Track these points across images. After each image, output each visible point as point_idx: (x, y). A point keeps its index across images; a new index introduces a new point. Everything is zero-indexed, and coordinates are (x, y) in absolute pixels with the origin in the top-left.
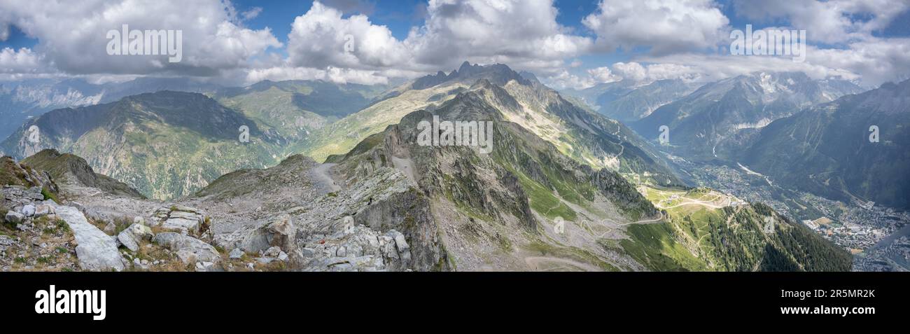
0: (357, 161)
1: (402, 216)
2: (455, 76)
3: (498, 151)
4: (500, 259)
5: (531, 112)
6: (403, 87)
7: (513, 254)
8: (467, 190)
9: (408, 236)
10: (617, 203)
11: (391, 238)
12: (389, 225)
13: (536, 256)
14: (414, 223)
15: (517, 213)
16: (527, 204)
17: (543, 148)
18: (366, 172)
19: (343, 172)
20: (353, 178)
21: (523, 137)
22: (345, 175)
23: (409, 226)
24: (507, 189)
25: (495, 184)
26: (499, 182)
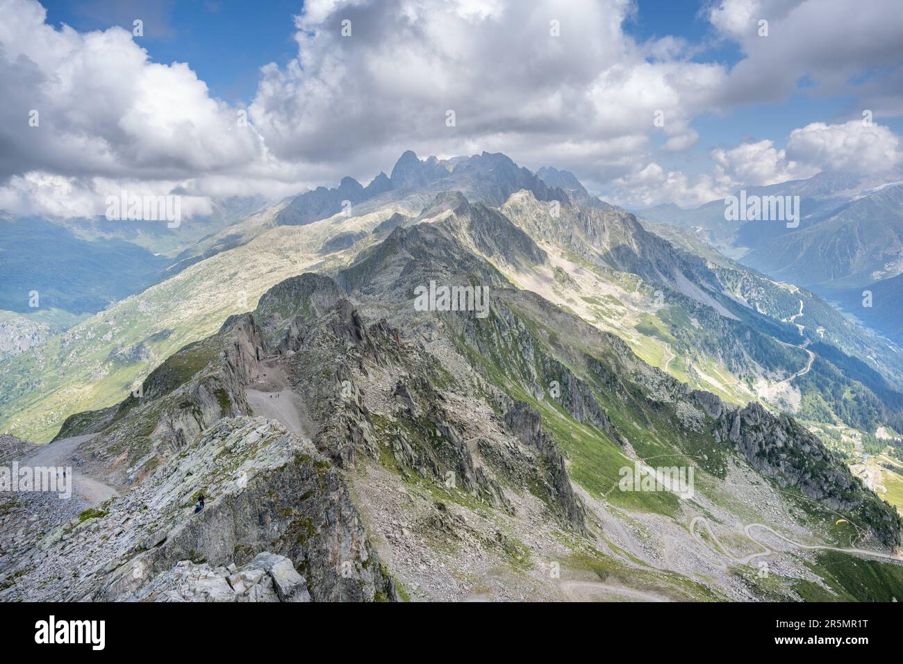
0: (155, 417)
1: (282, 519)
2: (382, 187)
3: (494, 356)
4: (505, 583)
5: (568, 267)
6: (258, 220)
7: (533, 574)
8: (426, 445)
9: (300, 558)
10: (788, 493)
11: (260, 572)
12: (254, 544)
13: (584, 579)
14: (312, 530)
15: (539, 490)
16: (562, 472)
17: (597, 349)
18: (180, 438)
19: (115, 450)
20: (146, 459)
21: (549, 325)
22: (123, 457)
23: (301, 539)
24: (516, 438)
25: (489, 429)
26: (499, 425)
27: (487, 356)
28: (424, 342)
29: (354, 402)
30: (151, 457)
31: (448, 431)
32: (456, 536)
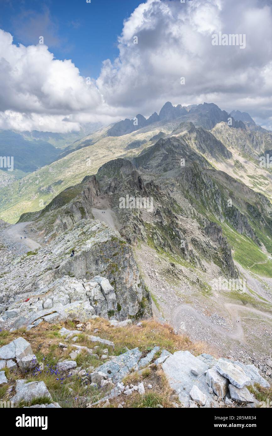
0: (55, 217)
1: (105, 263)
2: (155, 119)
3: (202, 200)
4: (199, 300)
5: (241, 160)
6: (99, 134)
7: (212, 298)
8: (168, 238)
9: (112, 280)
11: (96, 283)
12: (94, 272)
13: (236, 303)
14: (117, 269)
15: (218, 262)
16: (230, 256)
17: (253, 200)
18: (65, 226)
19: (40, 229)
20: (52, 233)
21: (230, 187)
22: (43, 232)
23: (112, 272)
24: (209, 239)
25: (197, 233)
26: (202, 232)
27: (199, 200)
28: (170, 192)
29: (137, 217)
30: (54, 233)
31: (178, 232)
32: (179, 278)
